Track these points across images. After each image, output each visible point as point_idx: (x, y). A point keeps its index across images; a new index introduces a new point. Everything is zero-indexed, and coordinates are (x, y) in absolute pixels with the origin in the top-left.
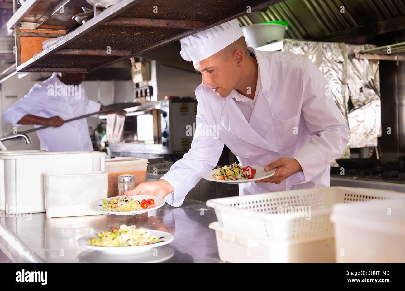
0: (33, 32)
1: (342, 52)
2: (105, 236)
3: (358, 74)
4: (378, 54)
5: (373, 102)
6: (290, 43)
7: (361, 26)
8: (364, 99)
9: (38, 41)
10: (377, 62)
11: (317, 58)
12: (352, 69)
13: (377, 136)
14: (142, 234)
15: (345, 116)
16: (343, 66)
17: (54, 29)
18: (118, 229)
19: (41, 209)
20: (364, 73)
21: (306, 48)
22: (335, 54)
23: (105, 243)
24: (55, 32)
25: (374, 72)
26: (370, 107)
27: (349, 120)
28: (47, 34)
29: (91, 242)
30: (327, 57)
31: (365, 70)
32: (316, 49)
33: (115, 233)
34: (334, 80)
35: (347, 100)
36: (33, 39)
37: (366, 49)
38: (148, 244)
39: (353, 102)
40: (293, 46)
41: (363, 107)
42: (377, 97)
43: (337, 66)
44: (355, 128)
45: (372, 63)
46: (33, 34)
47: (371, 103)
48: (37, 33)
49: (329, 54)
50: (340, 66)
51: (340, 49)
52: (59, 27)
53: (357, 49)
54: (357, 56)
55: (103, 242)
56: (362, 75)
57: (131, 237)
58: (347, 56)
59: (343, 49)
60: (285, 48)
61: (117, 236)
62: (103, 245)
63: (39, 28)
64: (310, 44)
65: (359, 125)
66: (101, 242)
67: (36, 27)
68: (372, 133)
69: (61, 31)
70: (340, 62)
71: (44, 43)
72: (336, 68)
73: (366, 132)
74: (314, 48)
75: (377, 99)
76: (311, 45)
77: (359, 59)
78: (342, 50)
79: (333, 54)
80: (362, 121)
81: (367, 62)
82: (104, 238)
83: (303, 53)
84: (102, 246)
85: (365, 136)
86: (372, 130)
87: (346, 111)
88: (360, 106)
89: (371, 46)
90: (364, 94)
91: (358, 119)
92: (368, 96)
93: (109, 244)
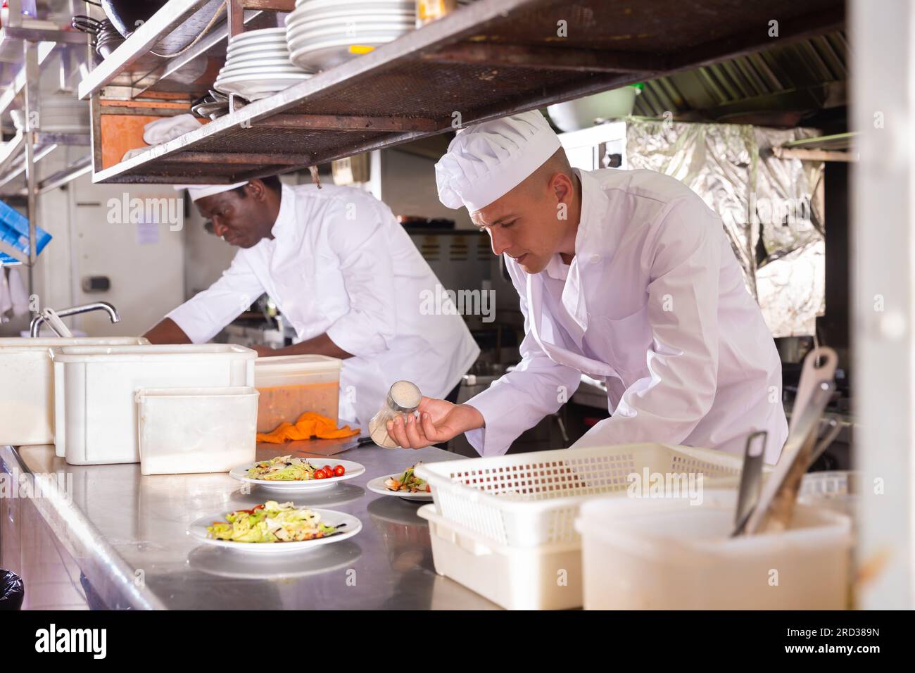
0: (126, 107)
1: (747, 145)
2: (237, 520)
3: (780, 190)
4: (822, 150)
5: (809, 245)
6: (640, 125)
7: (789, 91)
8: (791, 239)
9: (136, 122)
10: (820, 165)
11: (694, 157)
12: (768, 179)
13: (816, 314)
14: (305, 520)
15: (749, 275)
16: (748, 173)
17: (167, 100)
18: (263, 509)
19: (131, 458)
20: (791, 188)
21: (672, 136)
22: (732, 147)
23: (236, 534)
24: (169, 105)
25: (813, 185)
26: (802, 255)
27: (758, 282)
28: (153, 109)
29: (213, 529)
30: (716, 155)
31: (794, 180)
32: (693, 138)
33: (255, 516)
34: (729, 200)
35: (755, 242)
36: (125, 119)
37: (797, 138)
38: (315, 537)
39: (768, 244)
40: (645, 132)
41: (788, 256)
42: (818, 235)
43: (736, 174)
44: (771, 299)
45: (808, 166)
46: (125, 109)
47: (804, 247)
48: (134, 108)
49: (719, 149)
50: (742, 173)
51: (744, 139)
52: (176, 96)
53: (778, 138)
54: (778, 152)
55: (233, 531)
56: (788, 191)
57: (283, 524)
58: (756, 151)
59: (749, 138)
60: (629, 135)
61: (259, 521)
62: (232, 537)
63: (138, 97)
64: (680, 127)
65: (779, 292)
66: (230, 532)
67: (132, 95)
68: (805, 309)
69: (180, 103)
70: (743, 165)
71: (146, 127)
72: (733, 177)
73: (793, 308)
74: (689, 136)
75: (819, 240)
76: (682, 129)
77: (781, 159)
78: (746, 139)
79: (728, 148)
80: (787, 285)
81: (800, 165)
82: (235, 524)
83: (666, 146)
84: (231, 540)
85: (790, 314)
86: (806, 303)
87: (751, 263)
88: (782, 254)
89: (808, 131)
90: (791, 230)
91: (777, 280)
92: (798, 234)
93: (243, 535)
